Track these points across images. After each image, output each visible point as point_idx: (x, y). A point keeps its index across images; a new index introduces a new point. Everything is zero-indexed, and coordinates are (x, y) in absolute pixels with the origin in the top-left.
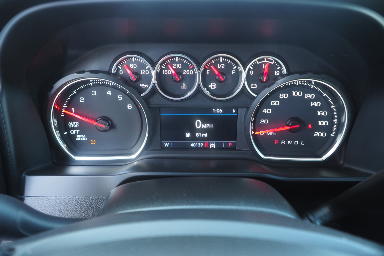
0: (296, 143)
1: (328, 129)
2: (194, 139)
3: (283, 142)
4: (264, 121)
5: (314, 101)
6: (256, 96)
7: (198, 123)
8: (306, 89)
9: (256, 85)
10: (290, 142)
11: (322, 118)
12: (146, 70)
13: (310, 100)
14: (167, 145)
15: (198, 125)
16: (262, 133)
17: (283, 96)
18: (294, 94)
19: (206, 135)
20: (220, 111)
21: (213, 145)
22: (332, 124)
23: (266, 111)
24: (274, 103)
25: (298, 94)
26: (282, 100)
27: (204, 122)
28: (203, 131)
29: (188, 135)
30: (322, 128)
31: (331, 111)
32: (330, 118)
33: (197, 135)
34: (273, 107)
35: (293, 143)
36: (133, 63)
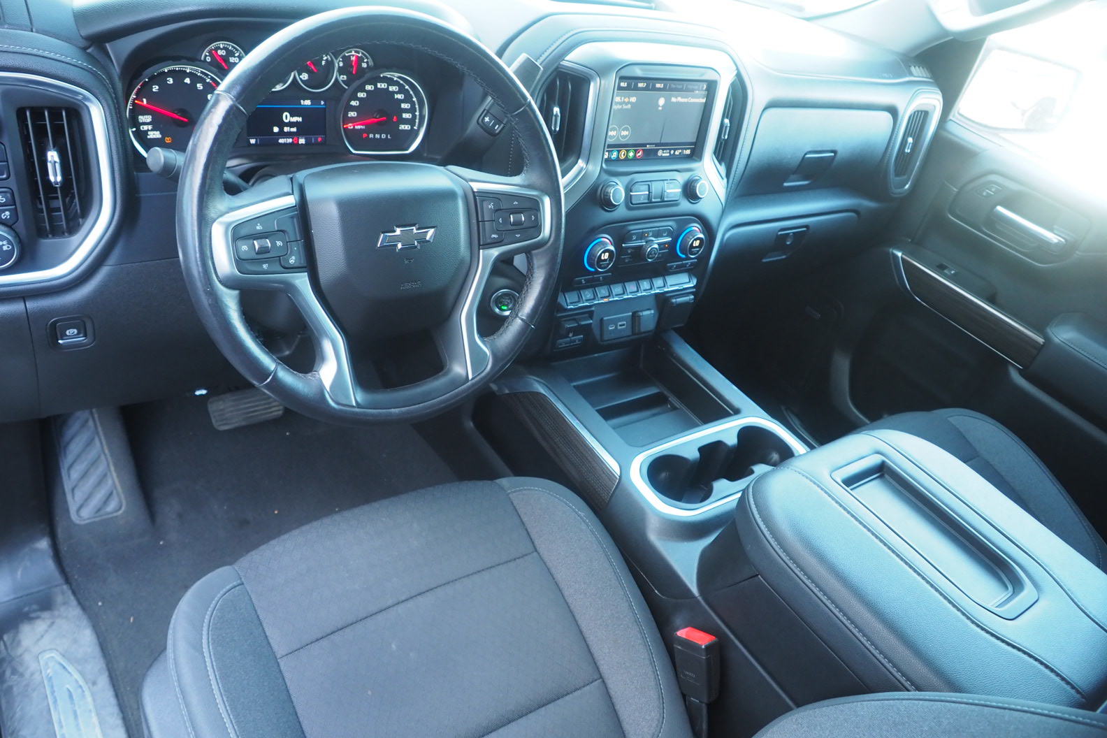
0: (384, 136)
1: (411, 122)
2: (282, 134)
3: (371, 136)
4: (352, 114)
5: (397, 93)
6: (346, 87)
7: (286, 116)
8: (390, 82)
9: (345, 77)
10: (377, 136)
11: (406, 111)
12: (235, 57)
13: (394, 92)
14: (253, 141)
15: (286, 118)
16: (350, 126)
17: (369, 87)
18: (379, 85)
19: (294, 130)
20: (308, 102)
21: (302, 141)
22: (414, 116)
23: (353, 103)
24: (361, 95)
25: (383, 86)
26: (368, 92)
27: (292, 116)
28: (291, 124)
29: (276, 129)
30: (406, 121)
31: (413, 104)
32: (412, 110)
33: (286, 129)
34: (360, 100)
35: (374, 136)
36: (222, 49)
